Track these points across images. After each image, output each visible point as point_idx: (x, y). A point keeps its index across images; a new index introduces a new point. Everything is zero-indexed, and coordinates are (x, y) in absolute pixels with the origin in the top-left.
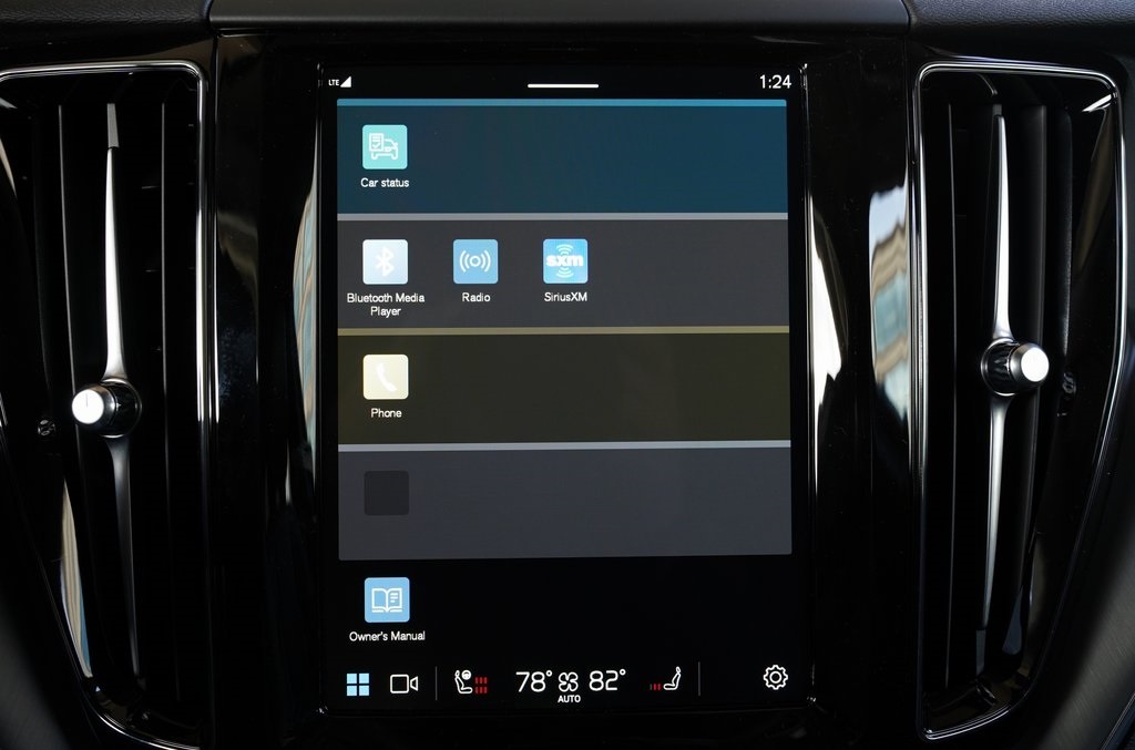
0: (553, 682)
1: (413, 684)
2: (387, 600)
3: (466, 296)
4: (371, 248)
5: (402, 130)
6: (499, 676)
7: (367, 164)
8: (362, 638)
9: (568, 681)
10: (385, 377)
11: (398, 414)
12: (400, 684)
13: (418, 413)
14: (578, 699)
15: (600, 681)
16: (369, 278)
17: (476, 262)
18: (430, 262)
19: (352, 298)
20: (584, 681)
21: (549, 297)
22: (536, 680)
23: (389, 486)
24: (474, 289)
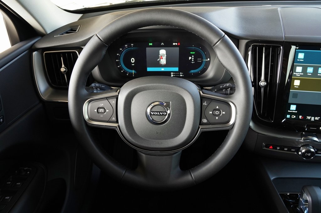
0: (311, 118)
1: (295, 117)
2: (293, 108)
3: (308, 74)
4: (297, 68)
5: (304, 54)
6: (304, 117)
7: (299, 58)
8: (290, 111)
9: (313, 118)
10: (297, 83)
11: (298, 87)
12: (293, 117)
13: (300, 87)
14: (314, 120)
15: (317, 118)
16: (297, 71)
17: (310, 70)
18: (305, 70)
19: (294, 73)
20: (315, 118)
21: (319, 75)
22: (309, 118)
23: (295, 95)
24: (309, 73)
